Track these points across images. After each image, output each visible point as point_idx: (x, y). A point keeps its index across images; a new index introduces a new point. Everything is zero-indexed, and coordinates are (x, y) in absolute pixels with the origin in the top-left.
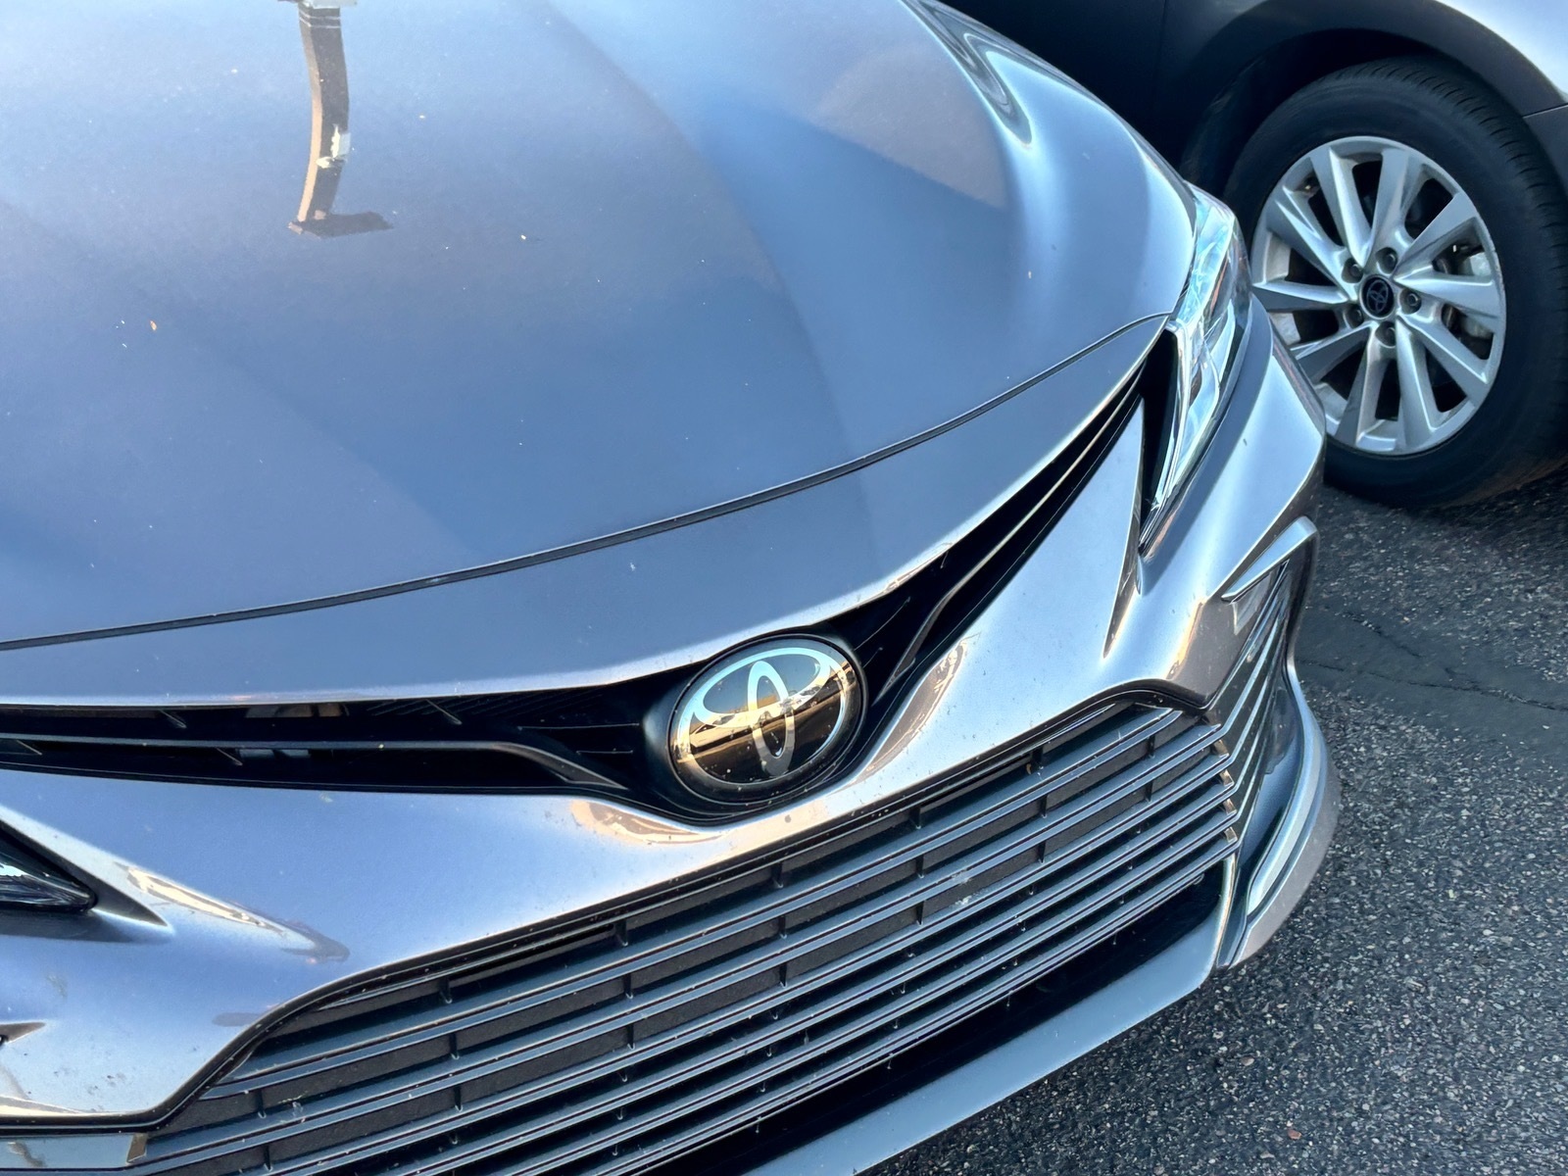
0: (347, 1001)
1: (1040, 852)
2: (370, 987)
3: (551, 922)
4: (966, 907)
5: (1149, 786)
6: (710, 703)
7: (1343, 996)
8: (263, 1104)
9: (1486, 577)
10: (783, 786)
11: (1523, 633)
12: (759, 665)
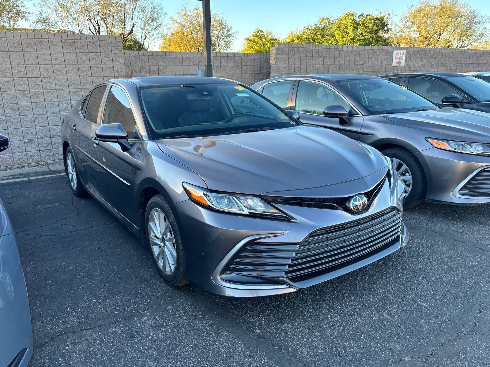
0: (319, 231)
1: (384, 226)
2: (321, 230)
3: (336, 225)
4: (377, 232)
5: (394, 220)
6: (354, 201)
7: (410, 260)
8: (309, 243)
9: (413, 217)
10: (361, 212)
11: (420, 223)
12: (358, 197)
